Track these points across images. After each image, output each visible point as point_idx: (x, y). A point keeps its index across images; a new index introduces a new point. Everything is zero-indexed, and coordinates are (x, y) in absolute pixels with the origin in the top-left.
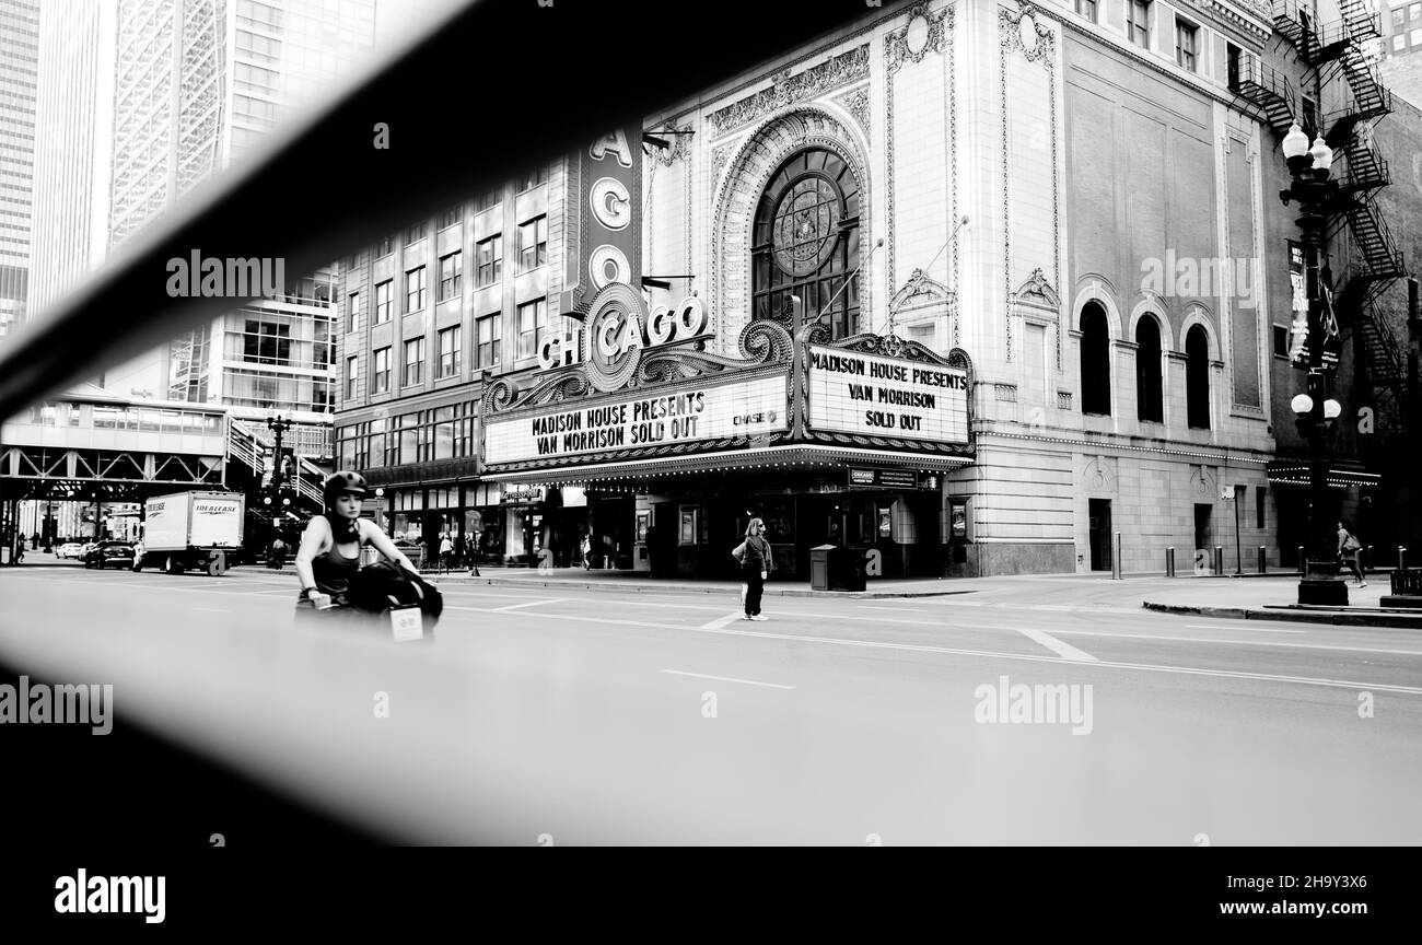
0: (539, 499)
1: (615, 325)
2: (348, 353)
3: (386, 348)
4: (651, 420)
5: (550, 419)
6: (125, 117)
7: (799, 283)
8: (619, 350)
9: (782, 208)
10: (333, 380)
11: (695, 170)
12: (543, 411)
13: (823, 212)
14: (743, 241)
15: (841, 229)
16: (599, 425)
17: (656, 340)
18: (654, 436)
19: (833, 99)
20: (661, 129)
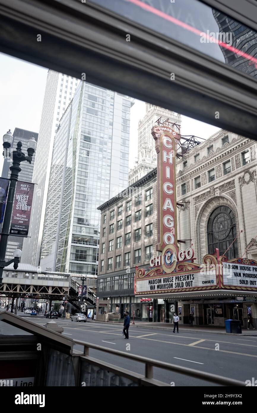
0: (151, 301)
1: (170, 255)
2: (101, 259)
3: (111, 258)
4: (180, 282)
5: (153, 280)
6: (50, 198)
7: (220, 241)
8: (171, 262)
9: (215, 221)
10: (97, 265)
11: (191, 212)
12: (151, 278)
13: (226, 222)
14: (204, 230)
15: (231, 227)
16: (166, 282)
17: (181, 259)
18: (181, 286)
19: (226, 194)
20: (181, 202)
